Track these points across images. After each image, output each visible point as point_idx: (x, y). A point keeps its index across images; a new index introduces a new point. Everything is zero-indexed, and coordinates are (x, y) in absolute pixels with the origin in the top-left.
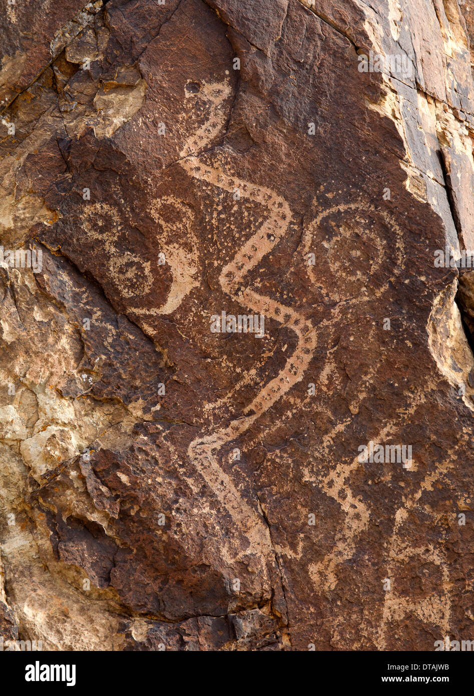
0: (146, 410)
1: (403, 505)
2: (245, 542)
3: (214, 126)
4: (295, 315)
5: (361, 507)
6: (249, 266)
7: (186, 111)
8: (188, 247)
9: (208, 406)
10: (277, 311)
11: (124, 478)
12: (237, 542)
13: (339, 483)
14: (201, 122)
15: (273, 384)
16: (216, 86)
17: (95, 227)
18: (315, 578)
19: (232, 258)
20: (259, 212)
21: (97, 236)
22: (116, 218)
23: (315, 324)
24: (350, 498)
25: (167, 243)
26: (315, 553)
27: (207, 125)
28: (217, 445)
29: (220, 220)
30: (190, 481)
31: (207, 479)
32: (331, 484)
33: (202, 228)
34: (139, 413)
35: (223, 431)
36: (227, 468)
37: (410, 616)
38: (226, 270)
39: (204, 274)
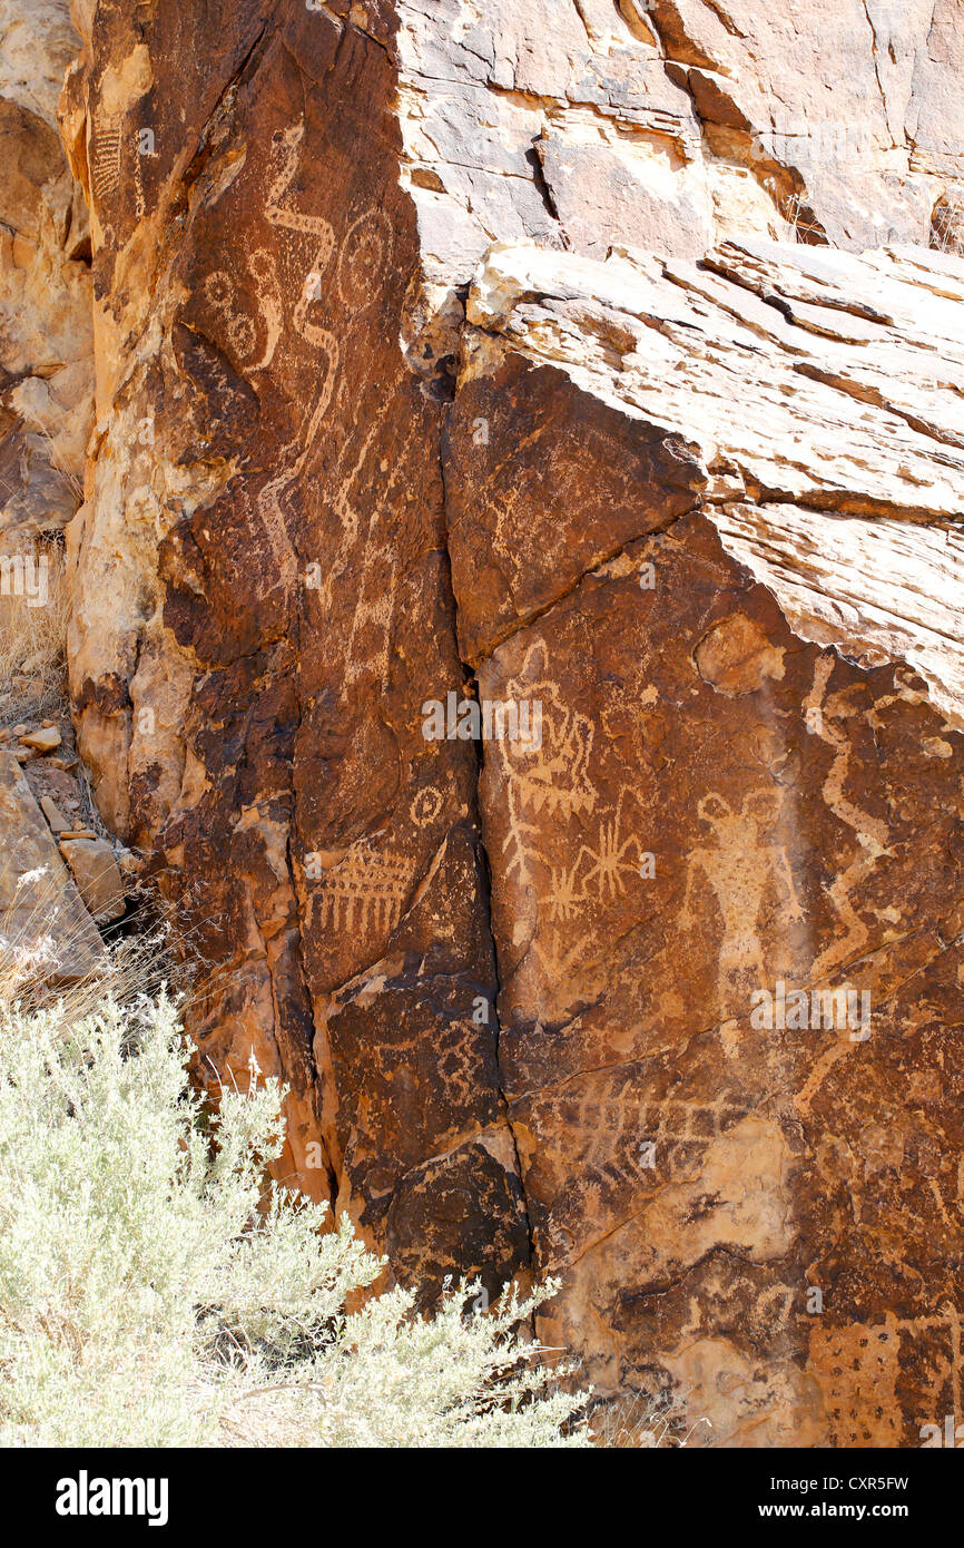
0: (238, 465)
1: (376, 509)
2: (278, 577)
3: (290, 169)
4: (331, 338)
5: (354, 519)
6: (309, 300)
7: (272, 161)
8: (275, 295)
9: (284, 449)
10: (322, 338)
11: (207, 535)
12: (270, 578)
13: (343, 499)
14: (281, 170)
15: (317, 412)
16: (295, 130)
17: (213, 291)
19: (300, 295)
20: (314, 242)
21: (217, 304)
22: (229, 283)
23: (339, 342)
24: (349, 513)
25: (262, 296)
27: (286, 170)
28: (282, 486)
29: (292, 264)
30: (252, 526)
31: (265, 521)
32: (338, 502)
33: (281, 274)
35: (290, 470)
36: (283, 506)
38: (296, 309)
39: (284, 318)
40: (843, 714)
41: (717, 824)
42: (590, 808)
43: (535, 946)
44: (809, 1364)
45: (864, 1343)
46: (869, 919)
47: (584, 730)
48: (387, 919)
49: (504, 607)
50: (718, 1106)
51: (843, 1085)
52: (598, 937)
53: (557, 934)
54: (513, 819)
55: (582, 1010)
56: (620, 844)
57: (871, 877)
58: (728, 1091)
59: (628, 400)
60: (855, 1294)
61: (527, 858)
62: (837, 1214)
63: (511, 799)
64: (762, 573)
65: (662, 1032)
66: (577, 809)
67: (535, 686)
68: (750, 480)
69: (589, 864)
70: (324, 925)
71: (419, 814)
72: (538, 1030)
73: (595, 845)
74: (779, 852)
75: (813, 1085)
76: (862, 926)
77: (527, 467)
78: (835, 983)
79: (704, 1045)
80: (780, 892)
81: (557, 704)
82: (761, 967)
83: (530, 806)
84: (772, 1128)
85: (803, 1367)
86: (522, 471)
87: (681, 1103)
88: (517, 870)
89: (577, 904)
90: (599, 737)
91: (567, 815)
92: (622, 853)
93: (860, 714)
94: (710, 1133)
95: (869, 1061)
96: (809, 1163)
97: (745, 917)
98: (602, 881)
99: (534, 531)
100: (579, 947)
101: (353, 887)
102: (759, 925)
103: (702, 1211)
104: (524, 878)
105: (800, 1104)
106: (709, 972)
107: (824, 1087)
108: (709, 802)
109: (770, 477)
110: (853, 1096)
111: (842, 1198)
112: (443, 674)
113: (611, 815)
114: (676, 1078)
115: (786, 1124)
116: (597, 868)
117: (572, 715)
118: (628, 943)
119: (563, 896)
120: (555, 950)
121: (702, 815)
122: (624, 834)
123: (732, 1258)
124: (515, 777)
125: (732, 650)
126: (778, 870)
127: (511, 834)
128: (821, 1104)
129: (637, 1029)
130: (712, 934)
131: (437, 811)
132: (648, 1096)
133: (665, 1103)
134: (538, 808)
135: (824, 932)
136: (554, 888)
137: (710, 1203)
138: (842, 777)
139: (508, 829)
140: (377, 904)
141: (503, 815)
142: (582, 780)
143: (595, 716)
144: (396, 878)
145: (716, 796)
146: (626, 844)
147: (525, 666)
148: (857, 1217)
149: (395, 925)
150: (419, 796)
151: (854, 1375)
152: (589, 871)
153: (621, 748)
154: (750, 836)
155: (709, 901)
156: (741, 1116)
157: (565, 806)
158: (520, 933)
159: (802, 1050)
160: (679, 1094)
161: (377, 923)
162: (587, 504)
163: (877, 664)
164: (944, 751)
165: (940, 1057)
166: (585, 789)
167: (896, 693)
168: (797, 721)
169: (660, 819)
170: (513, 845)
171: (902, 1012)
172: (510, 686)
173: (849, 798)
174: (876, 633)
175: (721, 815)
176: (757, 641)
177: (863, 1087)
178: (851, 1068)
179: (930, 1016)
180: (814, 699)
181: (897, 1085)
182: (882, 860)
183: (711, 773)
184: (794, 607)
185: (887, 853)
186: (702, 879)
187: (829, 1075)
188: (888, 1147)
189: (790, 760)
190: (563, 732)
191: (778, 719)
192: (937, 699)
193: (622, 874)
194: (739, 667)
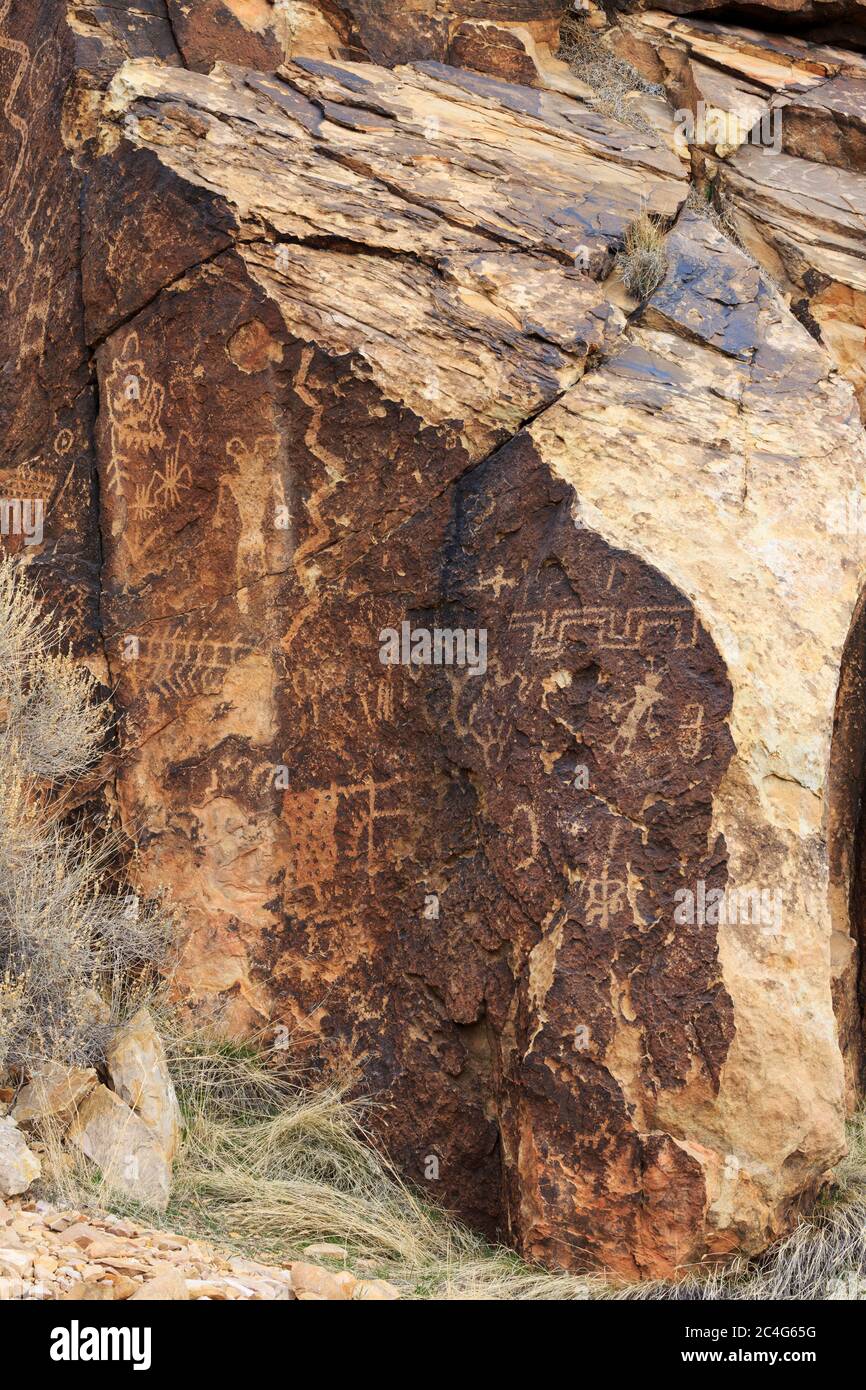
1: (43, 240)
4: (24, 123)
5: (31, 246)
10: (19, 123)
13: (26, 232)
18: (10, 300)
20: (18, 59)
23: (28, 126)
24: (28, 243)
26: (12, 284)
29: (4, 70)
32: (23, 234)
40: (318, 387)
41: (238, 458)
42: (160, 444)
43: (124, 536)
44: (283, 814)
45: (316, 801)
46: (331, 523)
47: (158, 393)
49: (112, 310)
50: (234, 645)
51: (311, 633)
52: (164, 530)
53: (138, 528)
54: (113, 452)
55: (152, 579)
56: (178, 470)
57: (333, 496)
58: (240, 635)
59: (196, 173)
60: (313, 769)
61: (123, 478)
62: (304, 718)
63: (113, 438)
64: (271, 293)
65: (202, 594)
66: (152, 445)
67: (130, 363)
68: (270, 228)
69: (159, 483)
71: (60, 446)
72: (125, 591)
73: (162, 471)
74: (277, 478)
76: (326, 528)
77: (128, 215)
78: (308, 565)
79: (227, 604)
80: (277, 504)
81: (142, 375)
82: (263, 553)
83: (124, 442)
84: (266, 660)
85: (279, 816)
86: (125, 218)
87: (211, 643)
88: (115, 486)
89: (151, 509)
90: (168, 396)
91: (147, 450)
92: (179, 477)
93: (329, 386)
94: (228, 663)
95: (327, 616)
96: (288, 684)
97: (255, 520)
98: (166, 493)
99: (132, 259)
100: (152, 538)
101: (18, 494)
102: (263, 523)
103: (221, 713)
104: (119, 491)
105: (284, 644)
106: (232, 554)
107: (300, 633)
108: (234, 443)
109: (283, 226)
110: (317, 640)
111: (307, 706)
112: (75, 354)
113: (174, 450)
114: (209, 625)
115: (276, 657)
116: (164, 486)
117: (152, 383)
118: (183, 535)
119: (143, 505)
120: (137, 539)
121: (229, 452)
122: (181, 463)
123: (239, 745)
124: (115, 423)
125: (252, 343)
126: (276, 490)
127: (112, 461)
128: (297, 645)
129: (186, 593)
130: (234, 530)
131: (70, 445)
132: (191, 637)
133: (201, 642)
134: (128, 445)
135: (303, 531)
136: (137, 497)
137: (226, 708)
138: (317, 428)
139: (111, 457)
141: (109, 451)
142: (156, 427)
143: (165, 383)
144: (44, 489)
145: (238, 439)
146: (182, 470)
147: (125, 350)
148: (316, 720)
150: (60, 434)
151: (309, 822)
152: (159, 486)
153: (180, 405)
154: (259, 464)
155: (232, 513)
156: (247, 652)
157: (145, 443)
158: (116, 527)
159: (287, 608)
160: (211, 637)
162: (165, 242)
163: (341, 354)
164: (381, 413)
165: (370, 615)
166: (158, 433)
167: (352, 373)
168: (290, 390)
169: (203, 453)
170: (113, 469)
171: (348, 585)
172: (116, 362)
173: (321, 442)
174: (342, 332)
175: (240, 452)
176: (267, 337)
177: (323, 634)
178: (316, 621)
179: (366, 588)
180: (301, 376)
181: (344, 633)
182: (340, 485)
183: (236, 424)
184: (291, 314)
185: (343, 480)
186: (228, 494)
187: (303, 625)
188: (337, 674)
189: (285, 417)
190: (145, 395)
191: (278, 389)
192: (378, 378)
193: (179, 490)
194: (255, 352)
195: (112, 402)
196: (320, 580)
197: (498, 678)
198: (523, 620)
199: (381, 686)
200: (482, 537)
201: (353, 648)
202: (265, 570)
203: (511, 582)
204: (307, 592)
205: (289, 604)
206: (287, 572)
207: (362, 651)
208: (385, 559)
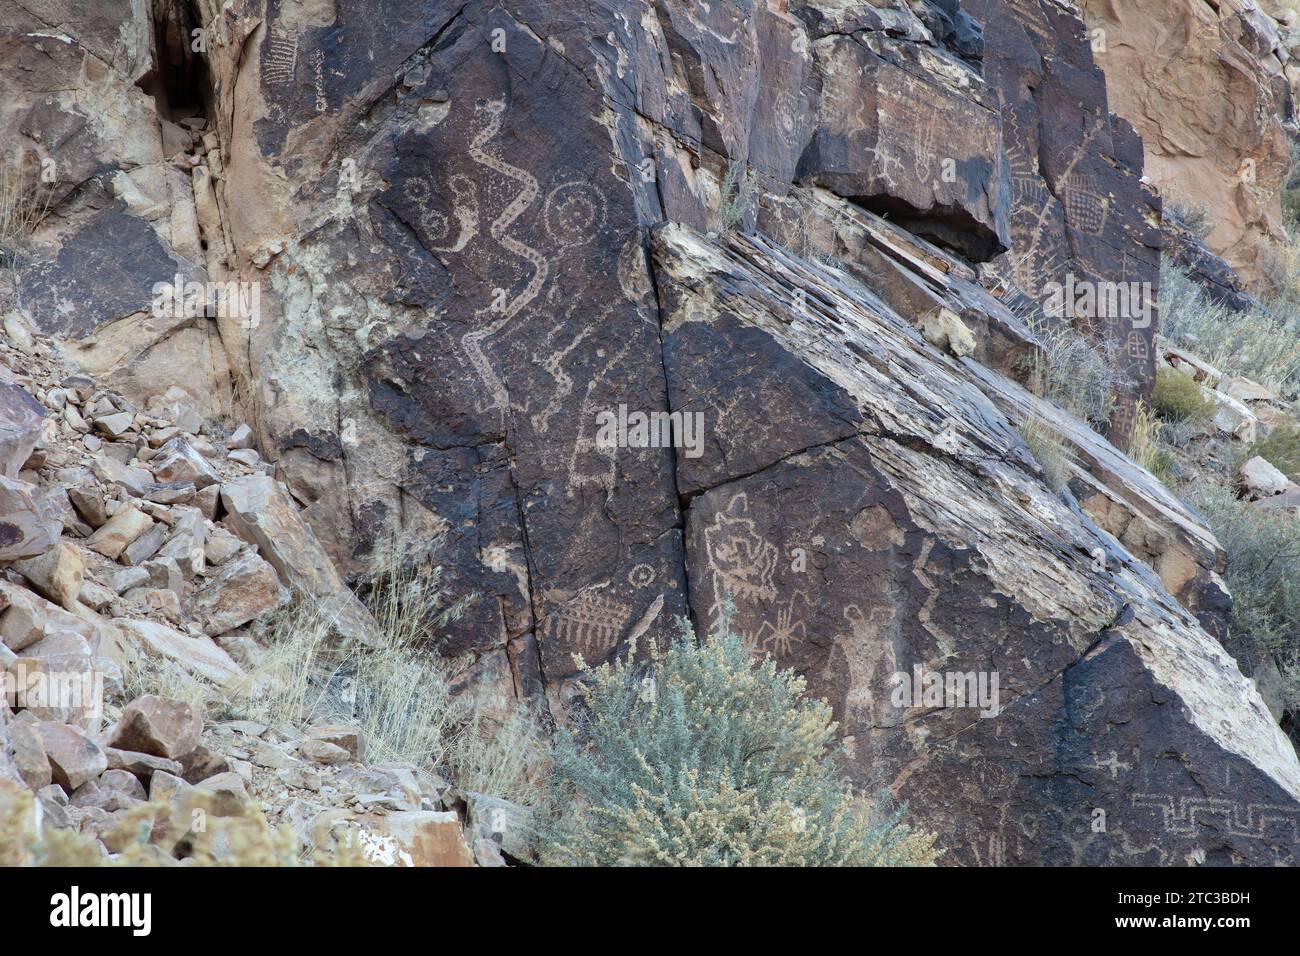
0: (437, 313)
1: (593, 379)
2: (492, 401)
3: (493, 129)
4: (536, 253)
5: (568, 379)
6: (509, 221)
7: (476, 118)
8: (472, 208)
9: (478, 312)
10: (525, 251)
11: (418, 356)
12: (485, 400)
13: (555, 363)
14: (485, 126)
15: (519, 298)
16: (496, 103)
17: (412, 192)
18: (535, 424)
19: (499, 215)
20: (518, 186)
21: (414, 199)
22: (427, 188)
23: (548, 259)
24: (561, 374)
25: (459, 205)
26: (536, 408)
27: (489, 128)
28: (481, 338)
29: (493, 191)
30: (460, 359)
31: (472, 359)
32: (550, 364)
33: (481, 195)
34: (433, 315)
35: (486, 328)
36: (486, 352)
37: (591, 450)
38: (495, 223)
39: (481, 225)
40: (936, 573)
41: (854, 623)
42: (772, 598)
47: (771, 552)
48: (607, 640)
49: (719, 468)
51: (920, 784)
54: (716, 596)
56: (791, 623)
57: (945, 668)
59: (806, 360)
63: (716, 585)
64: (893, 484)
66: (763, 598)
67: (737, 520)
68: (879, 424)
69: (768, 632)
70: (559, 636)
71: (636, 578)
73: (774, 622)
74: (889, 644)
75: (900, 781)
77: (743, 387)
78: (917, 725)
80: (888, 667)
81: (753, 534)
82: (872, 708)
83: (730, 590)
86: (739, 389)
90: (783, 557)
91: (756, 601)
92: (792, 630)
93: (946, 574)
95: (937, 771)
97: (864, 678)
98: (777, 643)
99: (747, 427)
101: (583, 616)
102: (872, 682)
105: (892, 790)
106: (840, 707)
107: (908, 783)
108: (852, 609)
109: (889, 424)
110: (926, 790)
112: (662, 498)
113: (787, 606)
116: (774, 635)
117: (764, 542)
121: (845, 615)
122: (795, 618)
124: (718, 571)
125: (873, 525)
126: (888, 655)
127: (715, 606)
128: (905, 792)
130: (843, 684)
131: (651, 580)
134: (735, 593)
136: (743, 642)
138: (931, 607)
139: (714, 601)
140: (600, 629)
141: (709, 593)
142: (768, 582)
143: (779, 545)
144: (616, 616)
145: (856, 606)
146: (796, 625)
147: (730, 506)
149: (614, 644)
150: (636, 568)
152: (768, 636)
154: (874, 630)
155: (842, 668)
157: (754, 594)
159: (895, 760)
161: (598, 641)
162: (784, 418)
163: (959, 548)
164: (992, 603)
165: (982, 776)
166: (770, 588)
167: (968, 566)
168: (908, 571)
169: (820, 613)
170: (716, 612)
171: (960, 747)
172: (718, 516)
173: (935, 620)
174: (958, 529)
175: (858, 618)
176: (888, 522)
177: (932, 786)
178: (925, 774)
179: (977, 752)
180: (921, 561)
181: (955, 787)
182: (951, 659)
183: (854, 592)
184: (912, 506)
185: (954, 655)
186: (840, 651)
187: (910, 777)
188: (945, 822)
189: (901, 593)
190: (757, 551)
191: (898, 569)
192: (991, 573)
193: (792, 642)
194: (876, 534)
195: (713, 551)
196: (928, 739)
197: (1126, 846)
198: (1148, 800)
199: (992, 838)
200: (1095, 724)
201: (964, 803)
202: (872, 723)
203: (1125, 765)
204: (916, 748)
205: (897, 756)
206: (895, 728)
207: (974, 806)
208: (999, 730)
